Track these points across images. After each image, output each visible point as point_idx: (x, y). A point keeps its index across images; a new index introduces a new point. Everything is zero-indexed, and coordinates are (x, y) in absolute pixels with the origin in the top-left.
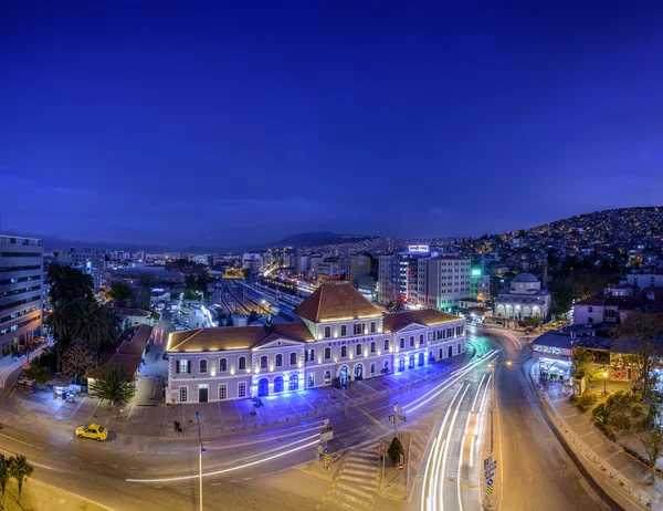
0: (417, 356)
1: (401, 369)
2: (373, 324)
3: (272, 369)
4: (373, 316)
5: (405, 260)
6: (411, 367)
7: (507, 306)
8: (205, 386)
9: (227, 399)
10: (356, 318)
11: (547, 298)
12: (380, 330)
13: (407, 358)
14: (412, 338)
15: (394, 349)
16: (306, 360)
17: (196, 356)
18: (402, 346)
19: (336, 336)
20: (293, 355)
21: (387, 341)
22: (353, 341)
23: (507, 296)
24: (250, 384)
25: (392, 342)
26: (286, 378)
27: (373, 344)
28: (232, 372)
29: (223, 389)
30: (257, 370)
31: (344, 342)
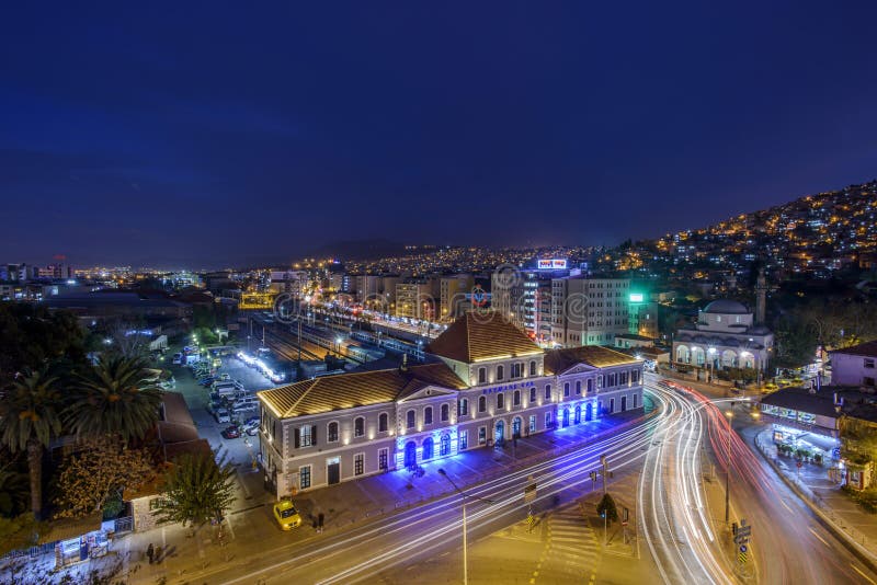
0: (584, 407)
1: (566, 424)
2: (533, 364)
3: (420, 428)
4: (534, 353)
5: (532, 280)
6: (577, 422)
7: (694, 349)
8: (337, 460)
9: (365, 474)
10: (514, 356)
11: (767, 340)
12: (540, 372)
13: (572, 410)
14: (579, 384)
15: (557, 397)
16: (459, 414)
17: (323, 418)
18: (567, 393)
19: (491, 380)
20: (445, 408)
21: (548, 387)
22: (511, 387)
23: (693, 333)
24: (394, 450)
25: (554, 387)
26: (437, 440)
27: (533, 391)
28: (371, 436)
29: (359, 462)
30: (403, 431)
31: (500, 389)
